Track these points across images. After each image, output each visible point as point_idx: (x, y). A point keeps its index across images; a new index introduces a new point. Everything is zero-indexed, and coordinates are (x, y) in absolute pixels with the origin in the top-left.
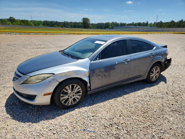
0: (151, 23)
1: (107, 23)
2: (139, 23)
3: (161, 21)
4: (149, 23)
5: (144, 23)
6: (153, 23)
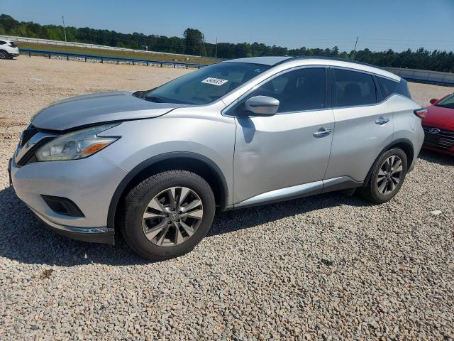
0: (345, 52)
1: (242, 45)
3: (367, 49)
4: (340, 51)
6: (349, 52)
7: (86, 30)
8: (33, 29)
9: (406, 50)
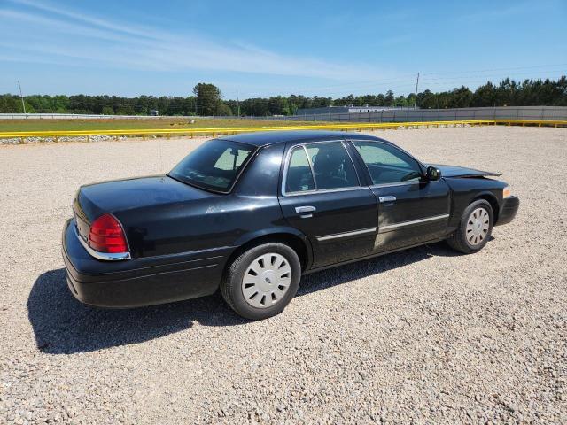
0: (402, 97)
3: (427, 91)
4: (396, 96)
5: (381, 96)
6: (406, 96)
7: (80, 98)
9: (485, 84)
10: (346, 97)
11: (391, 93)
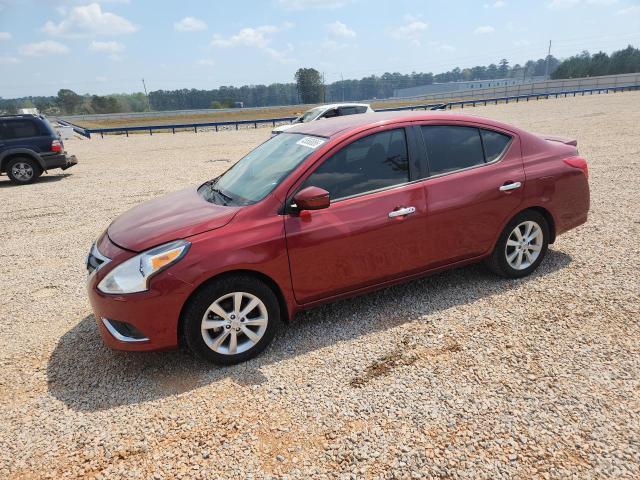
2: (478, 68)
5: (492, 67)
8: (103, 105)
9: (626, 47)
10: (451, 71)
11: (505, 62)
